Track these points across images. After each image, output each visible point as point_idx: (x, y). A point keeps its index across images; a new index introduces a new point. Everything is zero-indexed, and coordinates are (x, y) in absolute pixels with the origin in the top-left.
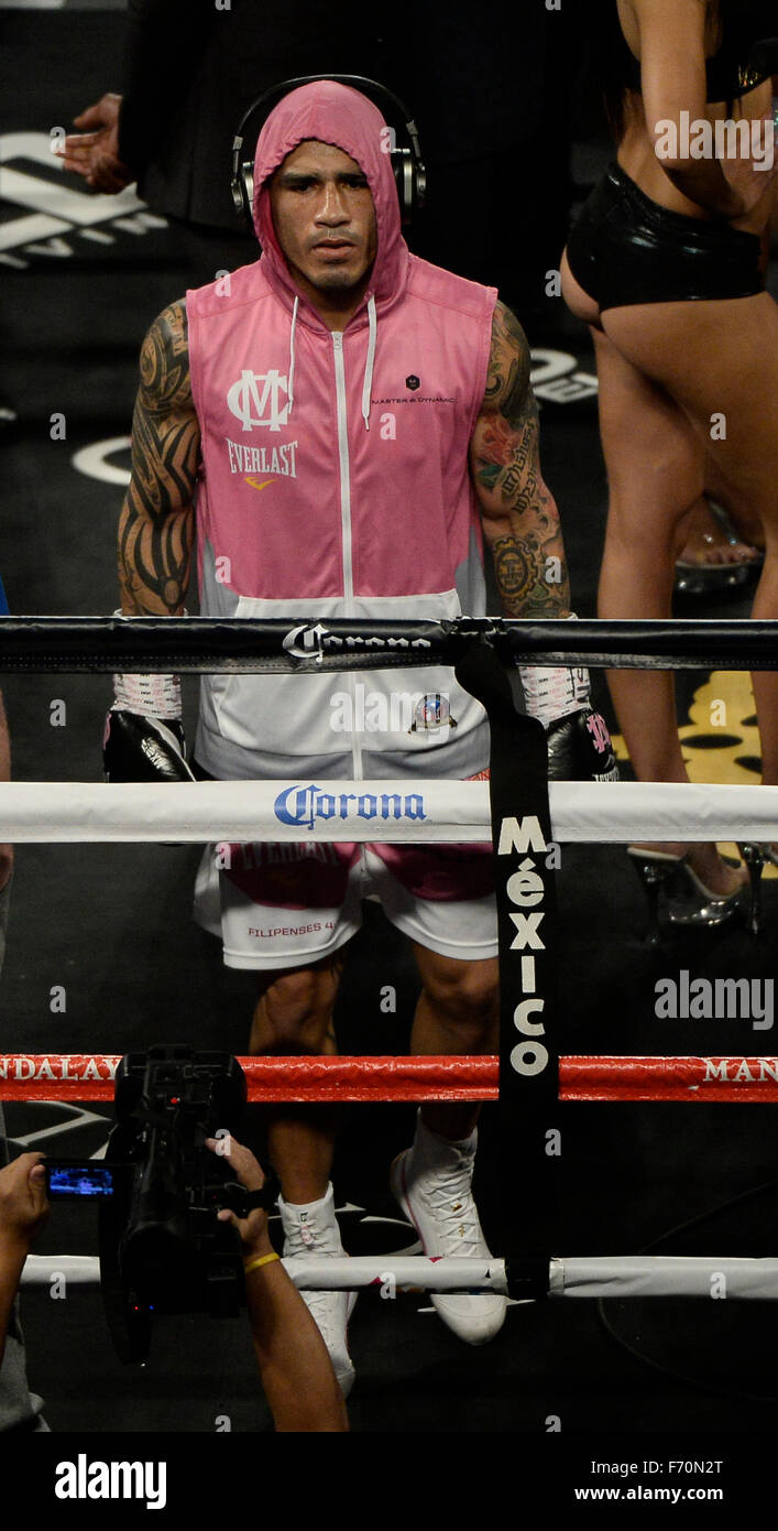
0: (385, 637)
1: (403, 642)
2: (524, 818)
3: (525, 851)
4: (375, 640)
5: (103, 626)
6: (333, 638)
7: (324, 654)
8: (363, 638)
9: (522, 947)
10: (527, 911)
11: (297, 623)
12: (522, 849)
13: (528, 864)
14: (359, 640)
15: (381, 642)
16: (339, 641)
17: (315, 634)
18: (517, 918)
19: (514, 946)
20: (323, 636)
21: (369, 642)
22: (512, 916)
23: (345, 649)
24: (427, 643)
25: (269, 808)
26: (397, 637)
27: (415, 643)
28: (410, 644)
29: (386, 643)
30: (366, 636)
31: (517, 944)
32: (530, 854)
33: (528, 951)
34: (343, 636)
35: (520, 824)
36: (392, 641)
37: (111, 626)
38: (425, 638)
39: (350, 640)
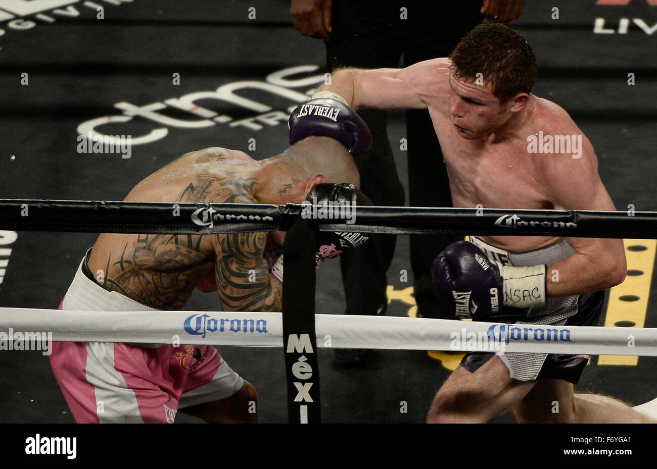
0: (247, 214)
1: (258, 217)
2: (301, 335)
3: (302, 352)
4: (242, 216)
5: (91, 206)
6: (219, 215)
7: (214, 224)
8: (235, 215)
9: (301, 401)
10: (303, 382)
11: (199, 206)
12: (300, 351)
13: (303, 358)
14: (233, 216)
15: (245, 218)
16: (222, 217)
17: (209, 213)
18: (298, 385)
19: (296, 400)
20: (213, 214)
21: (239, 217)
22: (295, 384)
23: (225, 221)
24: (271, 219)
25: (181, 325)
26: (254, 214)
27: (264, 218)
28: (261, 219)
29: (248, 218)
30: (237, 214)
31: (298, 399)
32: (304, 353)
33: (304, 402)
34: (224, 213)
35: (299, 337)
36: (251, 217)
37: (96, 206)
38: (270, 215)
39: (228, 216)
